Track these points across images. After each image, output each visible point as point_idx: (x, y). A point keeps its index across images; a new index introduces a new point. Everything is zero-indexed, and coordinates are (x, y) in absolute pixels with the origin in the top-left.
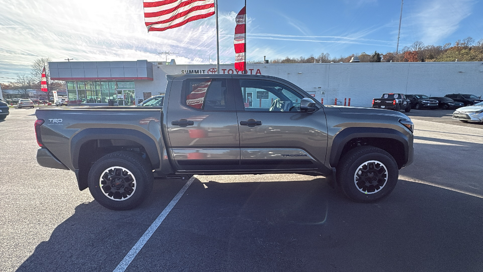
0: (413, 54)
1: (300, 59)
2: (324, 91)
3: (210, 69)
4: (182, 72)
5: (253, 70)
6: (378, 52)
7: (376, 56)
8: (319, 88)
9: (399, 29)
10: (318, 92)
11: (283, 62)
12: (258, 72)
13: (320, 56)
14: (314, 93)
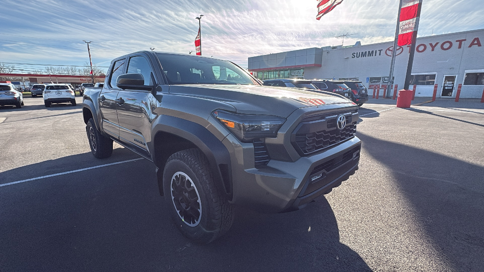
3: (389, 48)
4: (353, 55)
5: (465, 40)
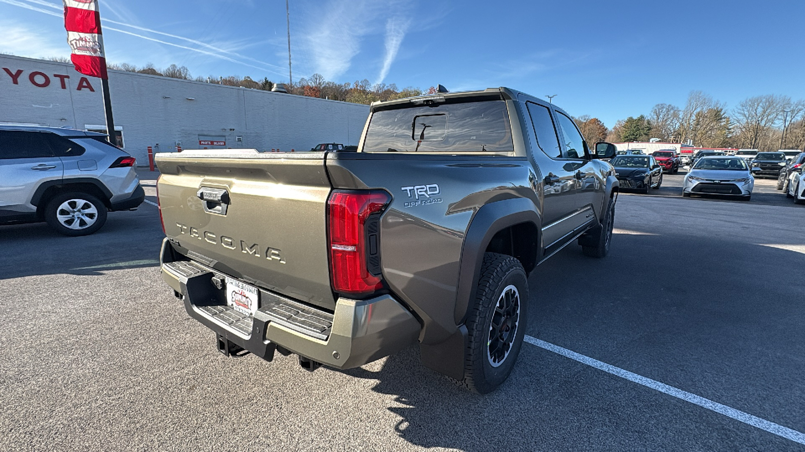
0: (314, 90)
1: (142, 69)
2: (240, 136)
5: (68, 77)
6: (269, 80)
7: (267, 85)
8: (231, 130)
9: (288, 50)
10: (229, 138)
11: (144, 72)
12: (85, 84)
13: (169, 69)
14: (224, 138)
